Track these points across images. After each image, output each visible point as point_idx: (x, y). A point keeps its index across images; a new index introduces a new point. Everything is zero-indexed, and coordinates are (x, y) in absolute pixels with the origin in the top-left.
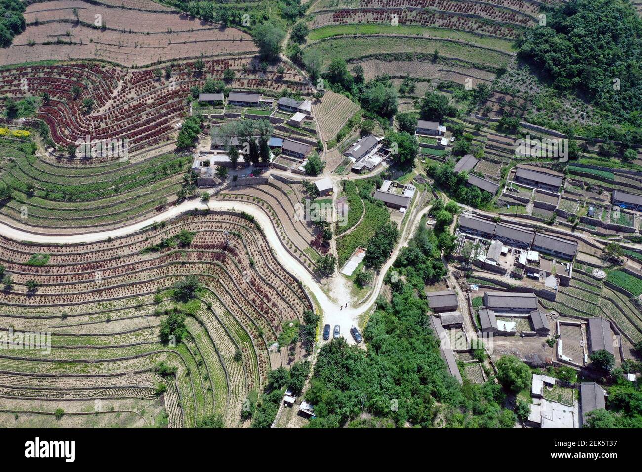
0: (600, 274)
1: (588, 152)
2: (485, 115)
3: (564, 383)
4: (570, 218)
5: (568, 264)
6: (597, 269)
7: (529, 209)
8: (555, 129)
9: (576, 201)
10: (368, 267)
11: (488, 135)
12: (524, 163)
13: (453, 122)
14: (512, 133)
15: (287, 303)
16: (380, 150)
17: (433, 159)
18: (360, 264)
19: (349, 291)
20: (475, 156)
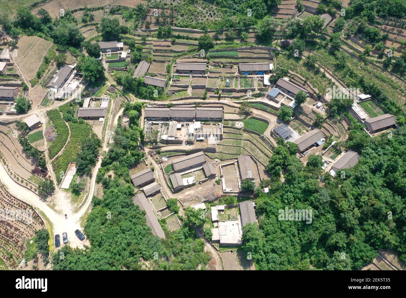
0: (240, 125)
1: (220, 40)
2: (147, 27)
3: (230, 206)
4: (216, 91)
5: (220, 124)
6: (238, 122)
7: (190, 91)
8: (195, 28)
9: (218, 78)
10: (81, 176)
11: (152, 42)
12: (181, 57)
13: (127, 38)
14: (168, 37)
15: (26, 224)
16: (76, 75)
17: (119, 70)
18: (74, 176)
19: (69, 201)
20: (147, 61)
